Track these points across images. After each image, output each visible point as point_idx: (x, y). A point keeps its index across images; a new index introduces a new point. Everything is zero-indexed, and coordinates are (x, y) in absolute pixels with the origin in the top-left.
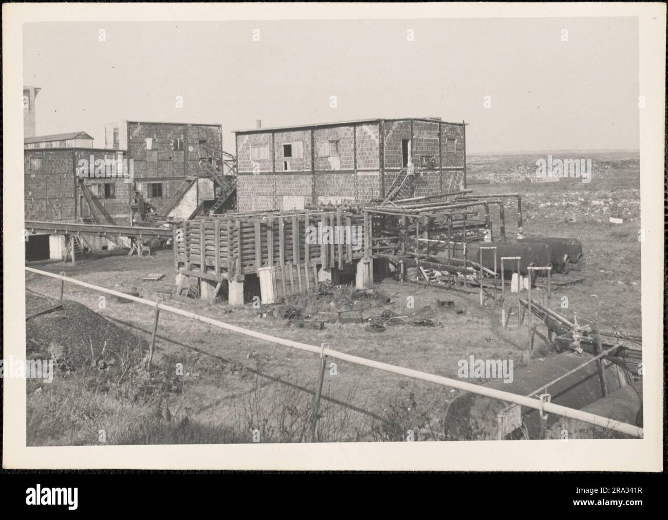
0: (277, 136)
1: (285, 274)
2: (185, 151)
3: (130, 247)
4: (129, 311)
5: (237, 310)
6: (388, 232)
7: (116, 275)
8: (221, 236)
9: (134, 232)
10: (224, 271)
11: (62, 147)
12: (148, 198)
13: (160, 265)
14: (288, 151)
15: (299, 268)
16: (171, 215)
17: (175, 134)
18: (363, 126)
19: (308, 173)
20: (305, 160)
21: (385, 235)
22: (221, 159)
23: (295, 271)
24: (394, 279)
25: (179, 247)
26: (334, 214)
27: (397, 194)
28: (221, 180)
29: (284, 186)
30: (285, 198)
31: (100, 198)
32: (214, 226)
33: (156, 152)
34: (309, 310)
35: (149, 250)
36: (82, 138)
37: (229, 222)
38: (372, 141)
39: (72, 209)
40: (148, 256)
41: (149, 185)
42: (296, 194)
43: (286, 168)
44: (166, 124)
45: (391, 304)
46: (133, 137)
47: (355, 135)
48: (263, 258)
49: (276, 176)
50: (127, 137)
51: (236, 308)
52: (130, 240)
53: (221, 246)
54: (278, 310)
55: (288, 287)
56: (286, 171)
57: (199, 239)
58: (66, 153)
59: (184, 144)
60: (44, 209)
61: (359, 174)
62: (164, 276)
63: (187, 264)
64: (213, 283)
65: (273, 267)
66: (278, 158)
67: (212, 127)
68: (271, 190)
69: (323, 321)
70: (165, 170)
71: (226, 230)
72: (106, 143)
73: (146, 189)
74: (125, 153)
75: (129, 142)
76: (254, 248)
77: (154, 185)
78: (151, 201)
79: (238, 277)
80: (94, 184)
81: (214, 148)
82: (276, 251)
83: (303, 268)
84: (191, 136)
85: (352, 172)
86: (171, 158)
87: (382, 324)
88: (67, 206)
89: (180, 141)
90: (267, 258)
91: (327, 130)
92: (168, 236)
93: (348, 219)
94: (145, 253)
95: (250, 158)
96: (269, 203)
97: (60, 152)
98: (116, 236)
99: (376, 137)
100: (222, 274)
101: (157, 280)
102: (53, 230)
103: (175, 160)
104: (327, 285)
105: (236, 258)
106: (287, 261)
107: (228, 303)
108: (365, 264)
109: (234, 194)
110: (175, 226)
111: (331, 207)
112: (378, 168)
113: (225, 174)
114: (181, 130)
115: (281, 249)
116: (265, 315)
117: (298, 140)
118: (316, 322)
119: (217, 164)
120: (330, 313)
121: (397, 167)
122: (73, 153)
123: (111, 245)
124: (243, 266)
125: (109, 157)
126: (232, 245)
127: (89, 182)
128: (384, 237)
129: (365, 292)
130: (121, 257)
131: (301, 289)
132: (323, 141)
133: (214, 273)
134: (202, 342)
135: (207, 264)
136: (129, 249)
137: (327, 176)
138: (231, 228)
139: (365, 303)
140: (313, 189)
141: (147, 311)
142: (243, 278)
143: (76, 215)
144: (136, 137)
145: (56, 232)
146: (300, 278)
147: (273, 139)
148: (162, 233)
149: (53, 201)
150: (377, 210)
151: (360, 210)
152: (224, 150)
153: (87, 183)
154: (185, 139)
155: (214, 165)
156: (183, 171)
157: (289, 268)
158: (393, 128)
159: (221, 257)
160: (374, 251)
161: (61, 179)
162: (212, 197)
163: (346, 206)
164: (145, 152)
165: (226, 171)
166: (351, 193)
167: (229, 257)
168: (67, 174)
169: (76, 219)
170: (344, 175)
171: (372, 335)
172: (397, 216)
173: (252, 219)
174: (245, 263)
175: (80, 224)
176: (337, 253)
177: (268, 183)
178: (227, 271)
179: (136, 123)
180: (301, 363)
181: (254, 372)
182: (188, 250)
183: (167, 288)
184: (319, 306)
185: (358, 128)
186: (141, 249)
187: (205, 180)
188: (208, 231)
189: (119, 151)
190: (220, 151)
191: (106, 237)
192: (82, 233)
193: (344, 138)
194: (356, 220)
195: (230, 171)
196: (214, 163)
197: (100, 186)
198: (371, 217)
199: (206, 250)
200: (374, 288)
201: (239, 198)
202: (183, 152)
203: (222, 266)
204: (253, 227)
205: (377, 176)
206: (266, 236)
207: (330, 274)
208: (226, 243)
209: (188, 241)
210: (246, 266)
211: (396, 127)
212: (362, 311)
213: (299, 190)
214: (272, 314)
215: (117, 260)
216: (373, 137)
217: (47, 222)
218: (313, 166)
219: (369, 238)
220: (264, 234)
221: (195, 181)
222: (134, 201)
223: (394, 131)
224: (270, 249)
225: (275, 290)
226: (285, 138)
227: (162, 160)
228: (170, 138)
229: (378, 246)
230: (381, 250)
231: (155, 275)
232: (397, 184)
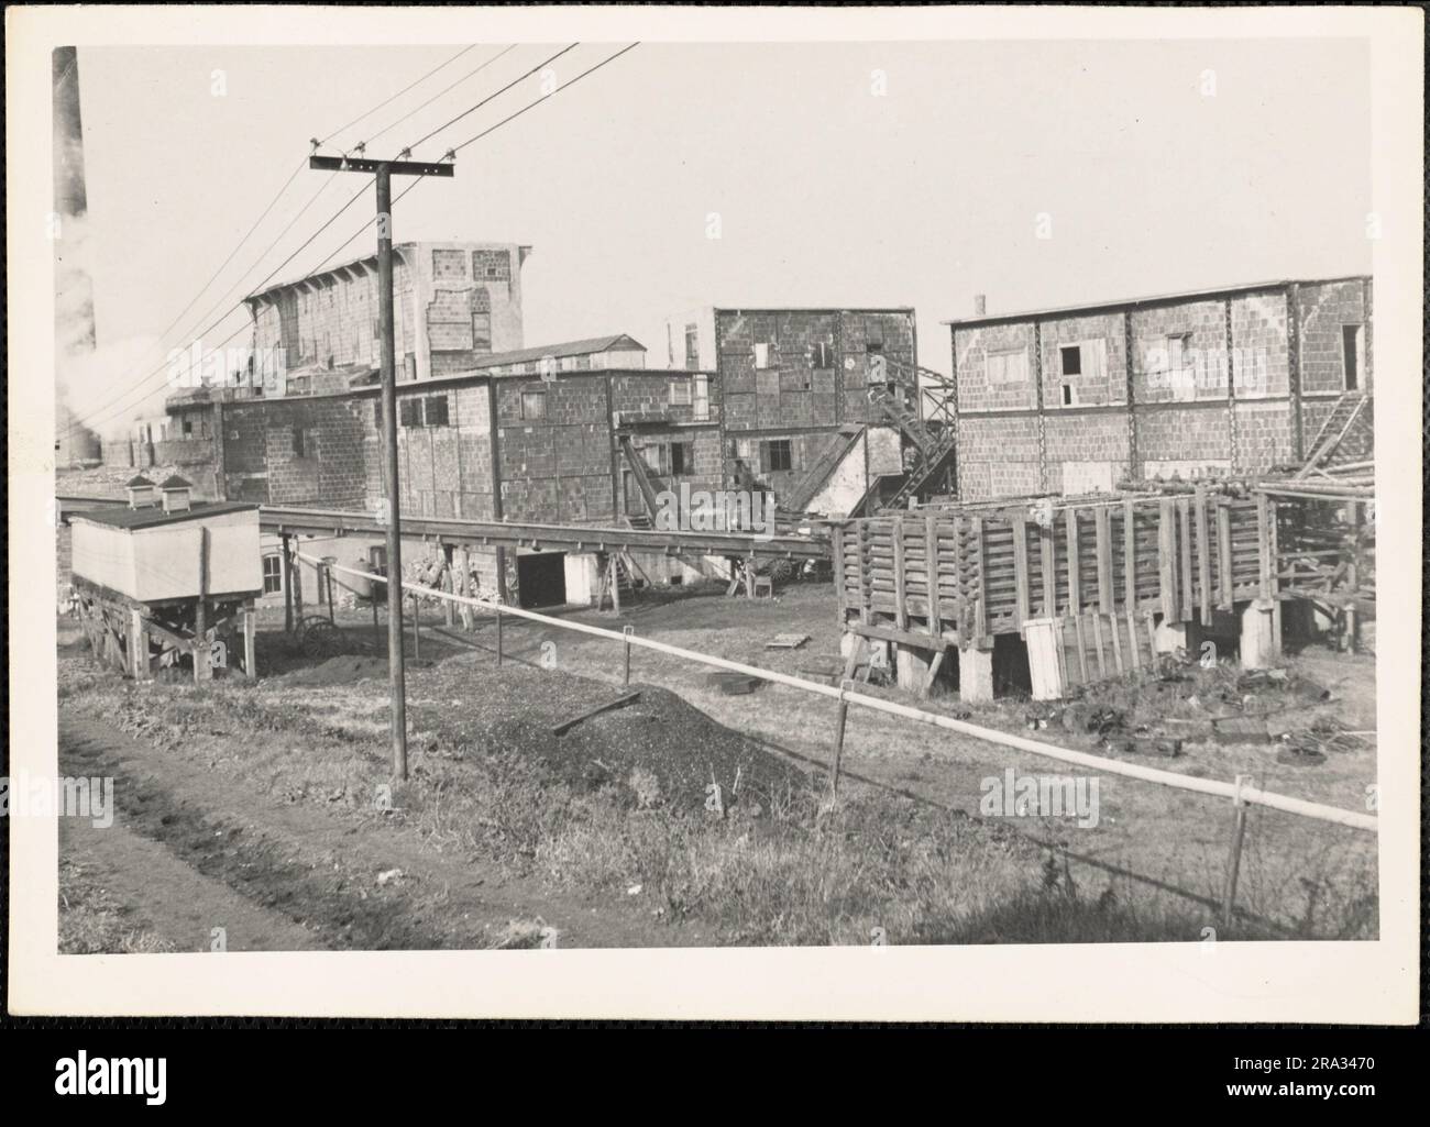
0: (1046, 329)
1: (1083, 633)
2: (836, 368)
3: (729, 578)
4: (749, 710)
5: (980, 713)
6: (1311, 541)
7: (708, 636)
8: (939, 550)
9: (737, 546)
10: (947, 626)
11: (583, 368)
12: (763, 472)
13: (795, 618)
14: (1072, 360)
15: (1114, 620)
16: (812, 508)
17: (815, 332)
18: (1248, 299)
19: (1120, 410)
20: (1112, 381)
21: (1304, 546)
22: (916, 385)
23: (1105, 627)
24: (1331, 648)
25: (846, 577)
26: (1190, 499)
27: (1333, 452)
28: (917, 431)
29: (1064, 441)
30: (1068, 467)
31: (664, 475)
32: (925, 529)
33: (777, 374)
34: (1141, 715)
35: (770, 584)
36: (624, 349)
37: (958, 522)
38: (1270, 331)
39: (608, 498)
40: (766, 598)
41: (762, 444)
42: (1092, 456)
43: (1068, 400)
44: (795, 312)
45: (1332, 702)
46: (727, 342)
47: (1228, 319)
48: (1032, 599)
49: (1046, 419)
50: (714, 344)
51: (978, 709)
52: (729, 562)
53: (940, 574)
54: (1074, 712)
55: (1091, 663)
56: (1068, 406)
57: (892, 557)
58: (594, 380)
59: (835, 354)
60: (552, 499)
61: (1240, 408)
62: (808, 639)
63: (864, 611)
64: (924, 654)
65: (1057, 619)
66: (1049, 378)
67: (893, 315)
68: (1034, 450)
69: (1177, 737)
70: (797, 412)
71: (952, 538)
72: (671, 358)
73: (756, 453)
74: (711, 377)
75: (720, 352)
76: (1013, 578)
77: (773, 444)
78: (769, 480)
79: (980, 641)
80: (650, 446)
81: (900, 360)
82: (1061, 584)
83: (1125, 621)
84: (850, 336)
85: (1225, 404)
86: (807, 386)
87: (1316, 746)
88: (598, 493)
89: (826, 349)
90: (1041, 598)
91: (1161, 312)
92: (808, 554)
93: (1222, 510)
94: (762, 590)
95: (986, 378)
96: (1030, 479)
97: (582, 380)
98: (699, 556)
99: (1281, 322)
100: (944, 635)
101: (796, 648)
102: (574, 543)
103: (816, 389)
104: (1179, 660)
105: (975, 599)
106: (1086, 605)
107: (957, 698)
108: (1263, 612)
109: (950, 459)
110: (837, 530)
111: (1180, 486)
112: (1287, 394)
113: (926, 417)
114: (828, 324)
115: (1072, 578)
116: (1043, 724)
117: (1095, 337)
118: (1162, 739)
119: (906, 397)
120: (1191, 722)
121: (1331, 388)
122: (607, 382)
123: (689, 575)
124: (990, 616)
125: (679, 386)
126: (965, 570)
127: (641, 441)
128: (1304, 550)
129: (1268, 677)
130: (713, 599)
131: (1120, 668)
132: (1152, 337)
133: (924, 631)
134: (914, 777)
135: (910, 612)
136: (728, 584)
137: (1163, 415)
138: (963, 534)
139: (1271, 700)
140: (1134, 446)
141: (787, 711)
142: (990, 643)
143: (615, 511)
144: (734, 342)
145: (579, 546)
146: (1117, 644)
147: (1038, 335)
148: (797, 548)
149: (570, 483)
150: (1288, 490)
151: (1248, 490)
152: (920, 363)
153: (637, 443)
154: (836, 343)
155: (900, 396)
156: (833, 413)
157: (1092, 623)
158: (1321, 300)
159: (941, 597)
160: (1283, 583)
161: (584, 436)
162: (899, 469)
163: (1214, 482)
164: (752, 374)
165: (929, 410)
166: (1221, 453)
167: (959, 596)
168: (595, 425)
169: (615, 519)
170: (1204, 412)
171: (1295, 770)
172: (1334, 502)
173: (1007, 514)
174: (994, 609)
175: (627, 530)
176: (1196, 588)
177: (1029, 434)
178: (955, 628)
179: (732, 313)
180: (1142, 829)
181: (1041, 845)
182: (867, 583)
183: (822, 664)
184: (1163, 706)
185: (1236, 304)
186: (753, 581)
187: (883, 431)
188: (911, 541)
189: (701, 373)
190: (912, 366)
191: (678, 557)
192: (631, 550)
193: (1204, 329)
194: (1241, 513)
195: (936, 410)
196: (899, 393)
197: (662, 448)
198: (1273, 505)
199: (907, 583)
200: (1287, 667)
201: (963, 469)
202: (832, 372)
203: (944, 616)
204: (1011, 530)
205: (1283, 412)
206: (1039, 551)
207: (1183, 635)
208: (952, 566)
209: (867, 562)
210: (996, 616)
211: (1326, 296)
212: (1266, 717)
213: (1100, 448)
214: (1061, 722)
215: (705, 606)
216: (1273, 323)
217: (561, 527)
218: (1131, 394)
219: (1271, 554)
220: (1034, 545)
221: (859, 435)
222: (732, 480)
223: (1322, 308)
224: (1048, 579)
225: (1064, 669)
226: (1064, 332)
227: (789, 391)
228: (805, 342)
229: (1291, 573)
230: (1298, 581)
231: (789, 636)
232: (1333, 428)
